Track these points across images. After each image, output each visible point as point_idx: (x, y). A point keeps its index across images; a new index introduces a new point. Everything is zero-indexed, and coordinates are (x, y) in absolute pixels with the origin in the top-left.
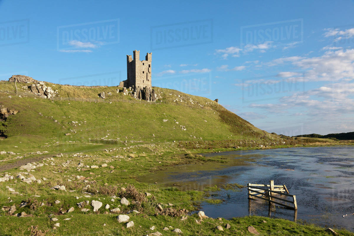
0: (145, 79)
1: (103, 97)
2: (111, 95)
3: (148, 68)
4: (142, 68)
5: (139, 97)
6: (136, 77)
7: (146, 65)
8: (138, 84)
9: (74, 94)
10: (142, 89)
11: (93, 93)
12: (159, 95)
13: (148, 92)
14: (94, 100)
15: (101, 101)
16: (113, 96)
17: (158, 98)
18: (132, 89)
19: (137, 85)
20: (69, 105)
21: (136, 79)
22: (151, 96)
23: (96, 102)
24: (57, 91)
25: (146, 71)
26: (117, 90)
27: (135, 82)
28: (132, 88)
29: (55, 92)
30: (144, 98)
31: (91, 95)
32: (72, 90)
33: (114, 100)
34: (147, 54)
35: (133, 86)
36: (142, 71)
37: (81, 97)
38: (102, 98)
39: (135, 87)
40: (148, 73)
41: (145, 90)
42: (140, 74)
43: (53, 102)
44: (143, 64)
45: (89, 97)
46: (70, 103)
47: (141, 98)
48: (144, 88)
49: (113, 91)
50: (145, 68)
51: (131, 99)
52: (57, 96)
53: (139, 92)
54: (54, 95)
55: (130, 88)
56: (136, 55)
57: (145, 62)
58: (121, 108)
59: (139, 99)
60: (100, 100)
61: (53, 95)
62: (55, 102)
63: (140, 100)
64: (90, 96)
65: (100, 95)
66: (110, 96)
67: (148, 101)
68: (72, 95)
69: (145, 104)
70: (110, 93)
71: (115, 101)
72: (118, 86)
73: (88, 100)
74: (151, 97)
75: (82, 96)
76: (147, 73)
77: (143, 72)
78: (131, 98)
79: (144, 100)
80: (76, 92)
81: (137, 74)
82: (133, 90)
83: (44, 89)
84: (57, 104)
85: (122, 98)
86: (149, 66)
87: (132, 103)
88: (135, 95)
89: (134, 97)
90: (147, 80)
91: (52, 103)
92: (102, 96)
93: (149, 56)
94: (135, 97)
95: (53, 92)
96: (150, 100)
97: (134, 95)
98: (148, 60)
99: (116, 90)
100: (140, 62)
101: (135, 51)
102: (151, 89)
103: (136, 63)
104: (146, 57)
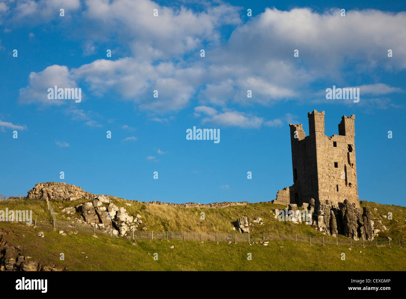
0: (342, 183)
1: (245, 230)
2: (262, 223)
3: (348, 154)
4: (333, 154)
5: (331, 229)
6: (319, 176)
7: (342, 147)
8: (325, 194)
9: (178, 224)
10: (337, 206)
11: (220, 221)
12: (380, 222)
13: (353, 216)
14: (225, 236)
15: (242, 240)
16: (266, 225)
17: (377, 231)
18: (309, 208)
19: (322, 198)
20: (172, 250)
21: (319, 182)
22: (360, 225)
23: (230, 242)
24: (139, 216)
25: (343, 162)
26: (274, 211)
27: (317, 190)
28: (310, 205)
29: (135, 221)
30: (343, 230)
31: (215, 225)
32: (172, 213)
33: (272, 236)
34: (343, 118)
35: (313, 200)
36: (333, 161)
37: (195, 230)
38: (242, 231)
39: (318, 202)
40: (348, 165)
41: (346, 211)
42: (327, 171)
43: (134, 244)
44: (335, 144)
45: (213, 231)
46: (173, 247)
47: (337, 231)
48: (340, 204)
49: (265, 215)
50: (339, 154)
51: (312, 235)
52: (140, 228)
53: (331, 214)
54: (134, 228)
55: (306, 205)
56: (316, 123)
57: (337, 138)
58: (294, 258)
59: (331, 233)
60: (238, 238)
61: (131, 227)
62: (140, 244)
63: (334, 235)
64: (214, 228)
65: (236, 224)
66: (262, 227)
67: (356, 238)
68: (174, 225)
69: (350, 247)
70: (260, 219)
71: (275, 240)
72: (273, 201)
73: (212, 237)
74: (362, 229)
75: (198, 229)
76: (345, 167)
77: (336, 165)
78: (312, 230)
79: (343, 236)
80: (182, 218)
81: (320, 170)
82: (312, 210)
83: (113, 214)
84: (144, 249)
85: (292, 232)
86: (350, 149)
87: (317, 245)
88: (321, 223)
89: (319, 229)
90: (346, 184)
91: (134, 248)
92: (241, 226)
93: (349, 123)
94: (321, 230)
95: (130, 219)
96: (360, 236)
97: (317, 223)
98: (347, 133)
99: (271, 212)
100: (327, 139)
101: (313, 112)
102: (358, 206)
103: (318, 141)
104: (339, 125)
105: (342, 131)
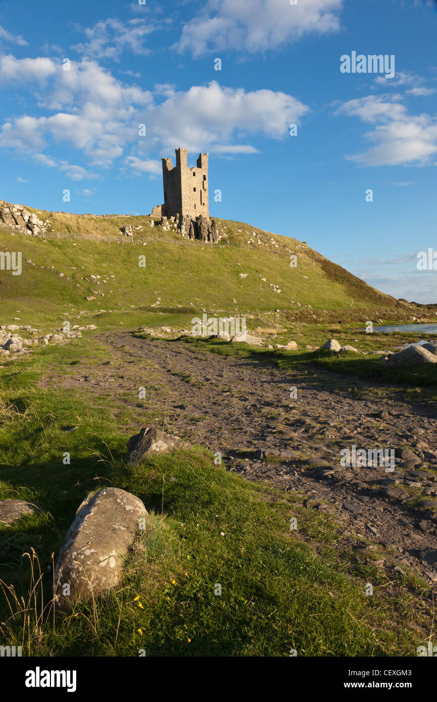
0: (198, 202)
1: (129, 234)
2: (142, 230)
3: (203, 182)
4: (192, 181)
5: (190, 235)
6: (183, 197)
7: (199, 177)
8: (186, 210)
9: (79, 229)
10: (194, 220)
11: (111, 227)
12: (223, 231)
13: (205, 226)
14: (115, 238)
15: (127, 241)
16: (145, 232)
17: (221, 237)
18: (175, 220)
19: (184, 213)
20: (74, 247)
21: (183, 202)
22: (209, 233)
23: (119, 242)
24: (47, 221)
25: (199, 188)
26: (150, 221)
27: (181, 207)
28: (175, 218)
29: (45, 224)
30: (198, 236)
31: (107, 230)
32: (74, 220)
33: (149, 238)
34: (200, 155)
35: (178, 215)
36: (193, 187)
37: (92, 233)
38: (128, 235)
39: (181, 216)
40: (203, 190)
41: (201, 222)
42: (188, 194)
43: (44, 241)
44: (194, 174)
45: (106, 234)
46: (75, 244)
47: (194, 237)
48: (197, 219)
49: (144, 224)
50: (197, 181)
51: (178, 239)
52: (49, 230)
53: (190, 225)
54: (44, 230)
55: (173, 218)
56: (181, 158)
57: (196, 170)
58: (165, 254)
59: (190, 238)
60: (125, 240)
61: (42, 229)
62: (49, 241)
63: (192, 239)
64: (107, 232)
65: (123, 230)
66: (142, 232)
67: (206, 242)
68: (75, 229)
69: (202, 247)
70: (140, 227)
71: (151, 242)
72: (149, 215)
73: (105, 238)
74: (211, 235)
75: (94, 232)
76: (201, 191)
77: (195, 190)
78: (177, 235)
79: (198, 240)
80: (81, 224)
81: (183, 193)
82: (178, 221)
83: (26, 218)
84: (53, 245)
85: (163, 236)
86: (205, 178)
87: (180, 245)
88: (183, 231)
89: (182, 234)
90: (201, 203)
91: (45, 244)
92: (127, 231)
93: (204, 159)
94: (183, 235)
95: (41, 223)
96: (209, 240)
97: (181, 231)
98: (202, 167)
99: (148, 222)
100: (189, 170)
101: (179, 149)
102: (208, 220)
103: (182, 171)
104: (197, 160)
105: (199, 165)
